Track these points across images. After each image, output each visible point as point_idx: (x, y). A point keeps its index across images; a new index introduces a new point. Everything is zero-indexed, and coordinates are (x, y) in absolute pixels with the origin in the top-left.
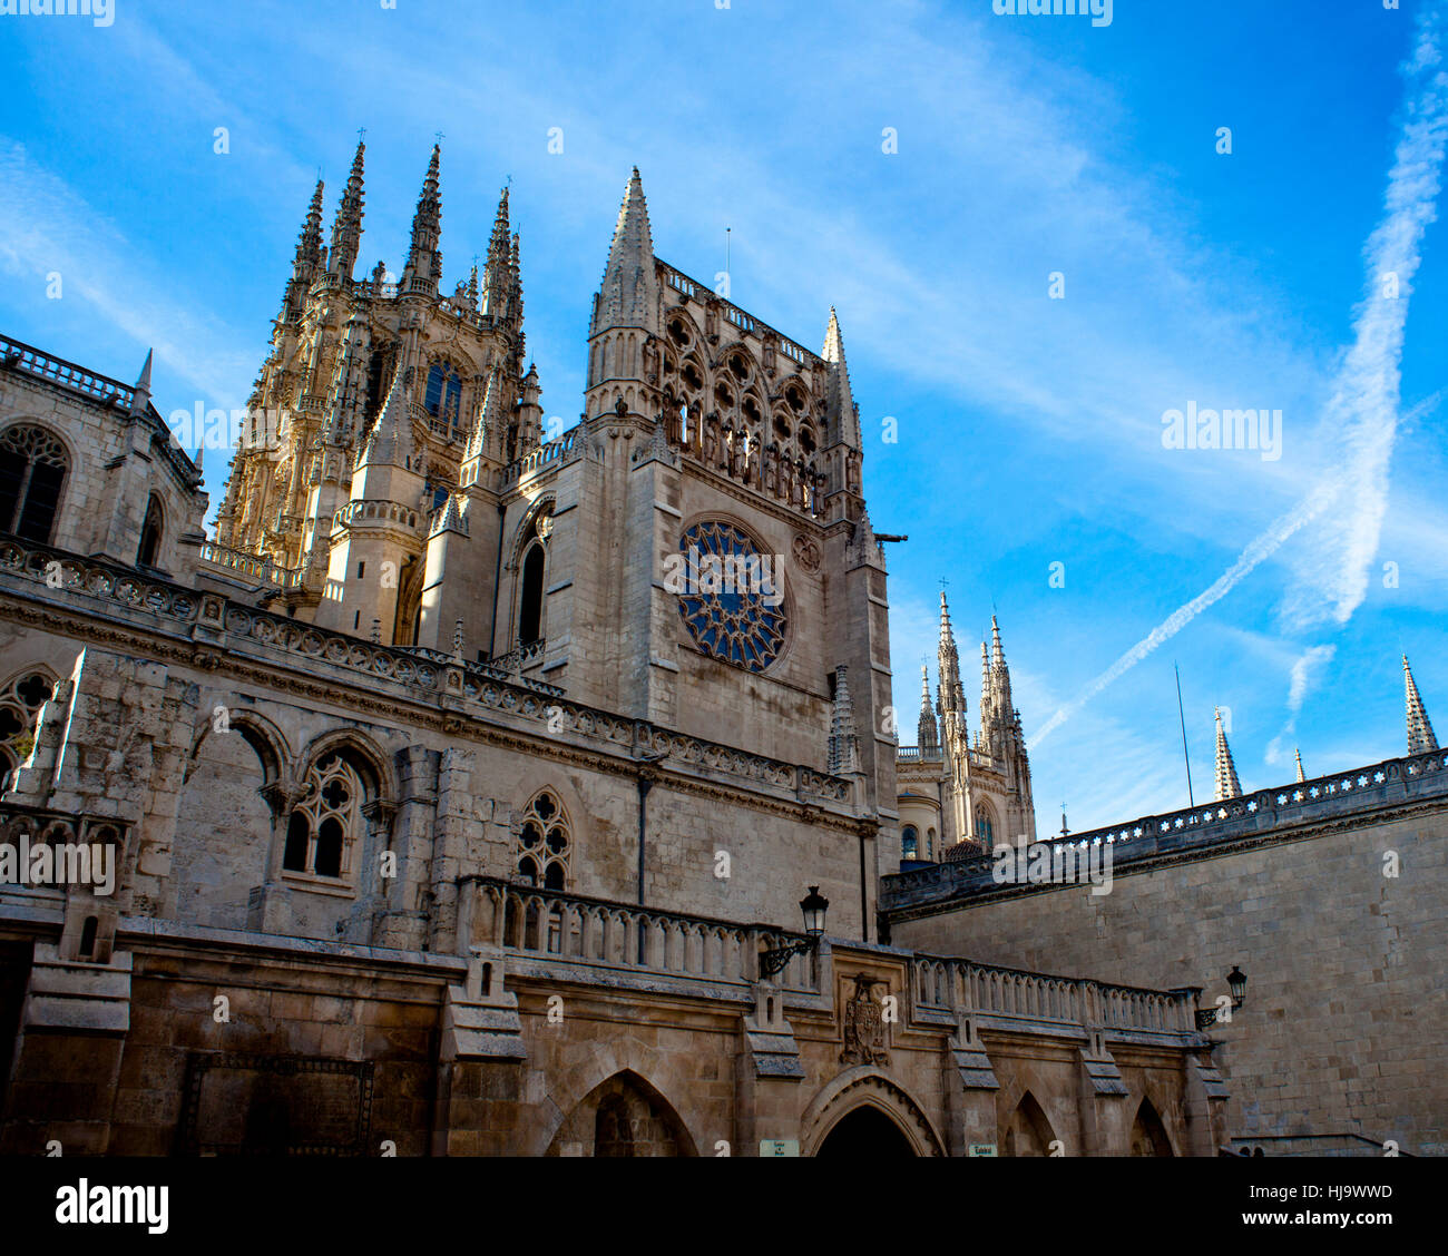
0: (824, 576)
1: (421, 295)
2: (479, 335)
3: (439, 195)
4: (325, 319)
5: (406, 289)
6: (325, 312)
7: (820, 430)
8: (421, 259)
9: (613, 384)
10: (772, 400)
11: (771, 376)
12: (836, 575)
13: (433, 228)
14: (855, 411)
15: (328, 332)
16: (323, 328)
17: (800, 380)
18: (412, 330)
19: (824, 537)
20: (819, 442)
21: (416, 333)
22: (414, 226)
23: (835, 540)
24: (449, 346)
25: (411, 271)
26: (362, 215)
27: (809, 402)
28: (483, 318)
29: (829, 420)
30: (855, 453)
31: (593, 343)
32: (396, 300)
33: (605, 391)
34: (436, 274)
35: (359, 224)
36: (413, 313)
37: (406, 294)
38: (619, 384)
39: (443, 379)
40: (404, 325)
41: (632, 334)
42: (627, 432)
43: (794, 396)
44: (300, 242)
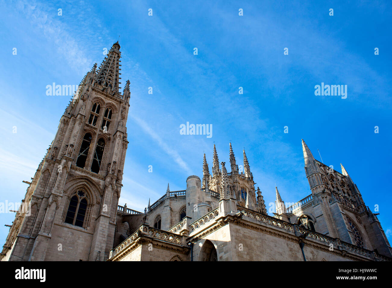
0: (364, 225)
1: (237, 174)
2: (248, 182)
3: (234, 153)
4: (217, 182)
5: (233, 174)
6: (217, 181)
7: (350, 191)
8: (234, 167)
9: (318, 186)
10: (340, 186)
11: (339, 180)
12: (367, 225)
13: (235, 160)
14: (356, 186)
15: (219, 185)
16: (217, 184)
17: (343, 180)
18: (237, 182)
19: (360, 216)
20: (350, 194)
21: (237, 183)
22: (231, 160)
23: (364, 216)
24: (243, 185)
25: (233, 170)
26: (218, 159)
27: (346, 185)
28: (247, 178)
29: (352, 189)
30: (360, 195)
31: (308, 178)
32: (231, 176)
33: (316, 188)
34: (238, 170)
35: (218, 161)
36: (236, 179)
37: (233, 175)
38: (320, 186)
39: (243, 193)
40: (235, 181)
41: (318, 175)
42: (326, 196)
43: (343, 184)
44: (204, 167)
